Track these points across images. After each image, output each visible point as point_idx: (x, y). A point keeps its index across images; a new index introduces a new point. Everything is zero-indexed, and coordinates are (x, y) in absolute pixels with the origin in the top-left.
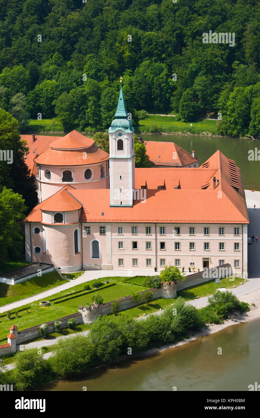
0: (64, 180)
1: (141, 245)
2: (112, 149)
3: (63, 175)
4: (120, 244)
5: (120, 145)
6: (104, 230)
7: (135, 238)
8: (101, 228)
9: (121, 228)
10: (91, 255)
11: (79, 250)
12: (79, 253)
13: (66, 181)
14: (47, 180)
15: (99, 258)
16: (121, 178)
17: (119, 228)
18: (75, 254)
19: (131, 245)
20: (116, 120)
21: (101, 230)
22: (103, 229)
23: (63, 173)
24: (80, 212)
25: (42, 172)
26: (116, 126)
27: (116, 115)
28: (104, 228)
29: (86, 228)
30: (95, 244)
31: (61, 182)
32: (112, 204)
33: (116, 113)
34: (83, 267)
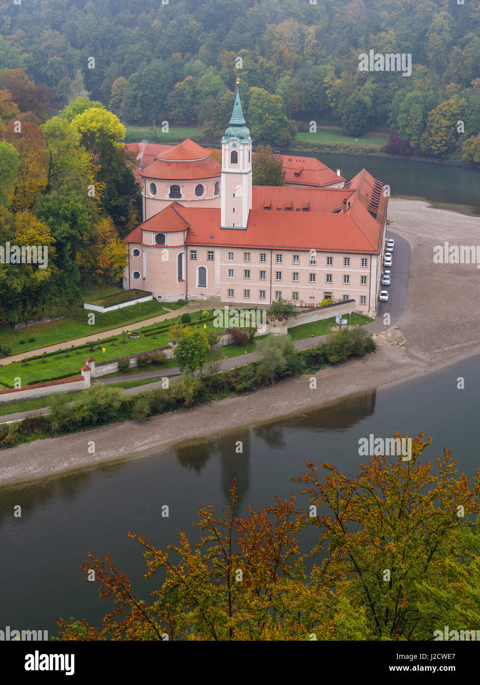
0: (171, 195)
1: (255, 274)
2: (225, 160)
3: (171, 190)
4: (231, 272)
5: (234, 158)
6: (212, 256)
8: (209, 252)
9: (232, 253)
10: (197, 284)
11: (184, 278)
12: (183, 281)
13: (174, 198)
14: (152, 196)
15: (206, 287)
16: (234, 196)
17: (230, 253)
18: (179, 282)
20: (230, 128)
21: (209, 255)
22: (211, 254)
23: (171, 188)
24: (186, 233)
25: (148, 184)
26: (230, 136)
27: (231, 122)
28: (212, 252)
29: (192, 252)
30: (202, 270)
31: (167, 197)
32: (223, 225)
33: (231, 120)
34: (188, 296)
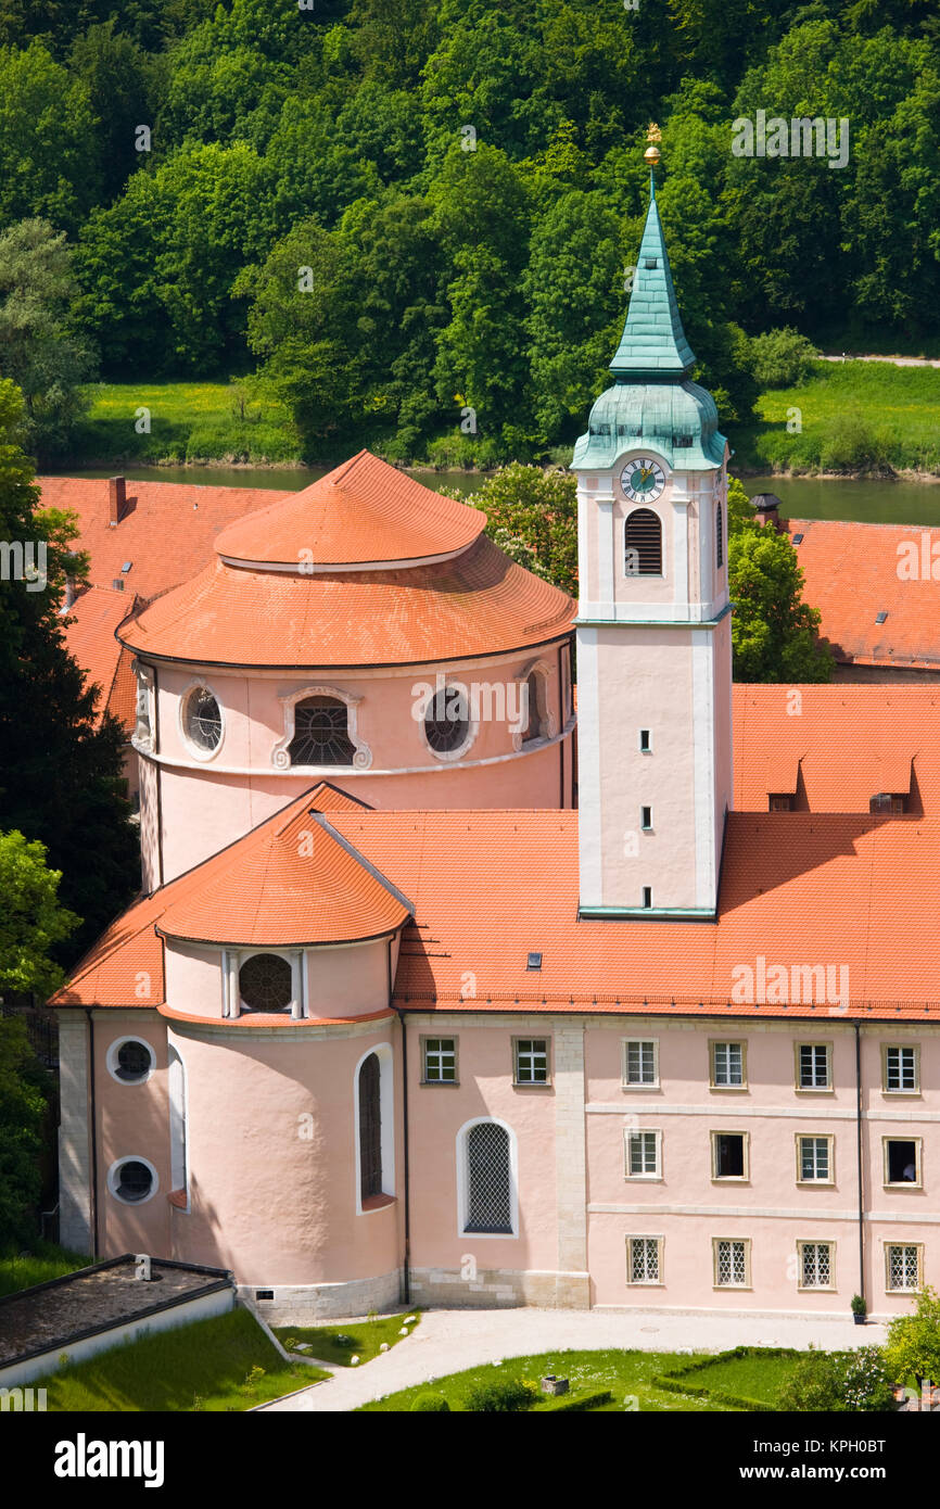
0: (300, 752)
1: (771, 1157)
2: (593, 564)
3: (298, 724)
4: (642, 1150)
5: (644, 537)
6: (540, 1062)
7: (729, 1112)
8: (524, 1045)
9: (648, 1046)
10: (462, 1214)
11: (389, 1181)
12: (390, 1200)
13: (315, 761)
14: (193, 754)
15: (508, 1230)
16: (645, 744)
17: (632, 1046)
18: (365, 1207)
19: (706, 1156)
20: (618, 393)
21: (525, 1062)
22: (532, 1055)
23: (298, 713)
24: (395, 946)
25: (171, 705)
26: (621, 431)
27: (620, 361)
28: (541, 1046)
29: (432, 1044)
30: (489, 1145)
31: (282, 766)
32: (592, 900)
33: (621, 351)
34: (414, 1286)
